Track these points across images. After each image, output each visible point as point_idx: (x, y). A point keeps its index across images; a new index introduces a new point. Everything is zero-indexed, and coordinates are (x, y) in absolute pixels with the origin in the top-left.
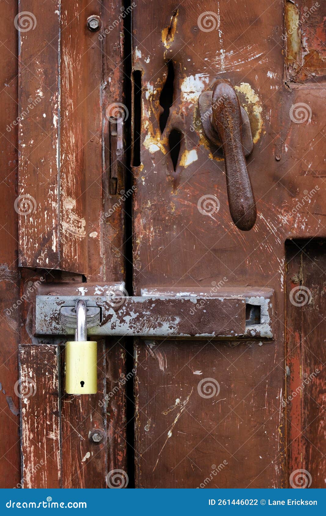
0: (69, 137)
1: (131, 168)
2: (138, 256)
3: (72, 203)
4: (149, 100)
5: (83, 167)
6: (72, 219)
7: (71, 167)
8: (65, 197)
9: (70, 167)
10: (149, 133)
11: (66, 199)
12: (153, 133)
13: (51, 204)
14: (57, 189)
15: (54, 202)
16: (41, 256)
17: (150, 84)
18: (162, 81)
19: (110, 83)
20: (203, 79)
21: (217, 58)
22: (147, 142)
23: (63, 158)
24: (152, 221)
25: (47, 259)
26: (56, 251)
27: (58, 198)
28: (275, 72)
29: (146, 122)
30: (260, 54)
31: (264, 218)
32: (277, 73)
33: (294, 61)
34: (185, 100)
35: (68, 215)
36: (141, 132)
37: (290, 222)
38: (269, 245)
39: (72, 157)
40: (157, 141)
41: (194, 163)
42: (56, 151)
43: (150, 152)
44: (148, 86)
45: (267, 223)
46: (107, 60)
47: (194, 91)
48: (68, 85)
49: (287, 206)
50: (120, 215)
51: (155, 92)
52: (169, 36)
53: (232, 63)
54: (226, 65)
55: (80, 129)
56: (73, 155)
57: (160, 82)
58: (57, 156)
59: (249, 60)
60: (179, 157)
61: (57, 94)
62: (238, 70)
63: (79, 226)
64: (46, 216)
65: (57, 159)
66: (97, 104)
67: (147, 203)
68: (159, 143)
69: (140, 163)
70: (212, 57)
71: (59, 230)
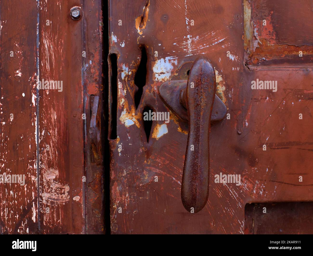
0: (50, 114)
1: (108, 141)
2: (114, 219)
3: (54, 173)
4: (125, 80)
5: (66, 139)
6: (54, 188)
7: (53, 142)
8: (45, 170)
9: (51, 141)
10: (125, 109)
11: (47, 171)
12: (128, 109)
13: (31, 178)
14: (36, 164)
15: (33, 176)
16: (21, 226)
17: (125, 66)
18: (136, 64)
19: (91, 65)
20: (172, 61)
21: (185, 43)
22: (123, 117)
23: (43, 134)
24: (127, 188)
25: (28, 229)
26: (36, 221)
27: (37, 172)
28: (236, 55)
29: (122, 99)
30: (223, 39)
31: (227, 185)
32: (238, 56)
33: (248, 47)
34: (156, 80)
35: (49, 186)
36: (118, 108)
37: (250, 188)
38: (231, 209)
39: (54, 133)
40: (132, 116)
41: (165, 136)
42: (35, 129)
43: (126, 126)
44: (123, 67)
45: (230, 190)
46: (88, 46)
47: (164, 72)
48: (48, 67)
49: (247, 174)
50: (100, 181)
51: (130, 73)
52: (142, 24)
53: (198, 47)
54: (193, 49)
55: (62, 106)
56: (55, 130)
57: (134, 64)
58: (36, 133)
59: (213, 44)
60: (152, 129)
61: (35, 75)
62: (203, 53)
63: (63, 192)
64: (26, 189)
65: (36, 136)
66: (79, 83)
67: (123, 172)
68: (134, 118)
69: (117, 136)
70: (180, 41)
71: (39, 202)
